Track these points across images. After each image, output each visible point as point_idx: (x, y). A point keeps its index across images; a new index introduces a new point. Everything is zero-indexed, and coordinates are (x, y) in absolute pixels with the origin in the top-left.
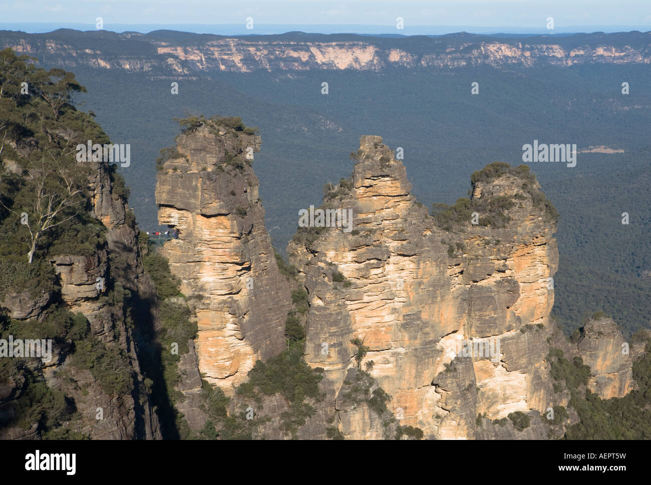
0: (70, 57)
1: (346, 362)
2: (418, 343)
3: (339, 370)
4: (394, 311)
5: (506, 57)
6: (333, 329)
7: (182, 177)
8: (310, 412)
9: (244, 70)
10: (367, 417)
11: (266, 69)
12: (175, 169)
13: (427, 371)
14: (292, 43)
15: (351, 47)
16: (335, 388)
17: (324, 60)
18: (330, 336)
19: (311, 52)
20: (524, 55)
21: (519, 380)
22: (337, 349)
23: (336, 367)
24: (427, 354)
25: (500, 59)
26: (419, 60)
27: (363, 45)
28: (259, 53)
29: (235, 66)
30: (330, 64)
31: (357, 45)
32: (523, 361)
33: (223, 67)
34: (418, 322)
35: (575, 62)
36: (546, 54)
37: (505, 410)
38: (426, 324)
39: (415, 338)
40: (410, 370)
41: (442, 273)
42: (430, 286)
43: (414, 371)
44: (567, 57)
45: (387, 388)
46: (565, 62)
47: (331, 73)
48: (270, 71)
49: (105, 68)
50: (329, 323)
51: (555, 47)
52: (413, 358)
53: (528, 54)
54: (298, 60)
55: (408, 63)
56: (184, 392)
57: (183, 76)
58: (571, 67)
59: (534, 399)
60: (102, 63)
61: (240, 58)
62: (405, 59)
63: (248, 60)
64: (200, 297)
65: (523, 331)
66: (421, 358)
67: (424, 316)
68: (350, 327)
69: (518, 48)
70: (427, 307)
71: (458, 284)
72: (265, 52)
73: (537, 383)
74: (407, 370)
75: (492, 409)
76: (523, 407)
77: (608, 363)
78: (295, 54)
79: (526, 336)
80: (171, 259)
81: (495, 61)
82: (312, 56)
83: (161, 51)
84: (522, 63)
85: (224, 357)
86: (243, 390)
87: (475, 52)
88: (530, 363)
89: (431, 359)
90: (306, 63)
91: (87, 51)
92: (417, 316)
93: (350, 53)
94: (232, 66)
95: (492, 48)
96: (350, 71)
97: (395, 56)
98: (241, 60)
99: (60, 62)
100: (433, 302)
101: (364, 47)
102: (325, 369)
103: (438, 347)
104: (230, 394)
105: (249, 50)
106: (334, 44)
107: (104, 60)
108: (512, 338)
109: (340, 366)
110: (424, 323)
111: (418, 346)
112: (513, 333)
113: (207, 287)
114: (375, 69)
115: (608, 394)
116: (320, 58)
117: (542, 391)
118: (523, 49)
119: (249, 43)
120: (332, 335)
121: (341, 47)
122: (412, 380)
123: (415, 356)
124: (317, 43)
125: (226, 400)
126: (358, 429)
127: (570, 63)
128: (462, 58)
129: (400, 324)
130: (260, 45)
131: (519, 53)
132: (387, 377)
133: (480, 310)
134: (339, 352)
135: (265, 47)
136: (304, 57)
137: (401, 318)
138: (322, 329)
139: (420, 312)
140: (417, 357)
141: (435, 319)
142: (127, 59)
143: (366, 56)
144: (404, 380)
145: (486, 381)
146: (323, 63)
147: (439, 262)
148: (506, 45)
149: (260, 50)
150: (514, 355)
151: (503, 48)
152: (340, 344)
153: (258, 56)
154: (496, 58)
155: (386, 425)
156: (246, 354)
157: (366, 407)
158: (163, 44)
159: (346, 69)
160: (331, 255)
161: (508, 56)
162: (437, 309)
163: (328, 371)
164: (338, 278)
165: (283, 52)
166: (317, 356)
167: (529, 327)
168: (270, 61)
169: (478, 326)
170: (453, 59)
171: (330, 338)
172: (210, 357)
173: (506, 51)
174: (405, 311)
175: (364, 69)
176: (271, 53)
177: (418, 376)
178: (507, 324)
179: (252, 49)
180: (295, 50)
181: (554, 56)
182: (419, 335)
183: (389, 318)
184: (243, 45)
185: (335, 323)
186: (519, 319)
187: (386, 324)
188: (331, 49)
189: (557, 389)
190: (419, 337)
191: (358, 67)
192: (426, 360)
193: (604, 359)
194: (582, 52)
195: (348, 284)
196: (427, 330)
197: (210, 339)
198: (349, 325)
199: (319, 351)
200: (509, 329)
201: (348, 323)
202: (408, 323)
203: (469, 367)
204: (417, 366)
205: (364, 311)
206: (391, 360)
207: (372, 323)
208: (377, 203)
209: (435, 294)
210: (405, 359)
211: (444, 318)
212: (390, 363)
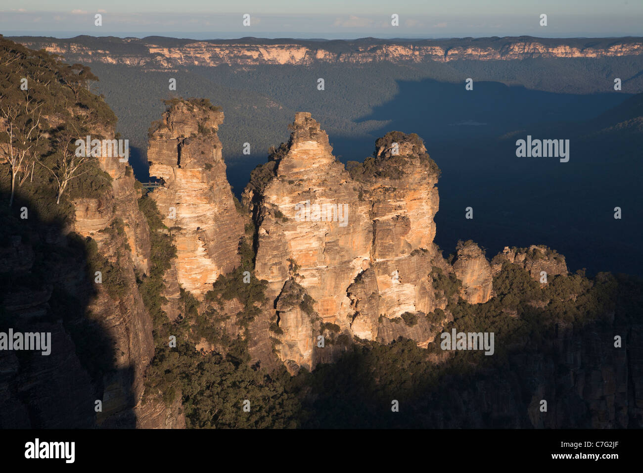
0: (87, 55)
1: (284, 276)
2: (336, 262)
3: (279, 281)
4: (320, 240)
5: (402, 56)
6: (275, 253)
7: (166, 142)
8: (258, 311)
9: (212, 64)
10: (299, 316)
11: (227, 64)
12: (161, 136)
13: (343, 283)
14: (246, 45)
15: (289, 48)
16: (276, 295)
17: (269, 58)
18: (273, 257)
19: (260, 52)
20: (414, 54)
21: (410, 289)
22: (278, 267)
23: (277, 280)
24: (343, 271)
25: (397, 57)
26: (338, 57)
27: (297, 47)
28: (222, 53)
29: (205, 62)
30: (274, 60)
31: (294, 47)
32: (413, 276)
33: (196, 63)
34: (336, 248)
35: (451, 59)
36: (430, 53)
37: (399, 312)
38: (342, 249)
39: (335, 259)
40: (330, 282)
43: (334, 283)
44: (446, 54)
45: (313, 295)
46: (444, 59)
47: (274, 68)
48: (230, 65)
49: (112, 63)
50: (272, 248)
51: (437, 48)
52: (333, 274)
53: (417, 53)
54: (250, 57)
55: (330, 60)
56: (167, 297)
57: (168, 69)
58: (448, 63)
59: (420, 304)
60: (110, 60)
61: (208, 56)
62: (328, 57)
63: (214, 57)
64: (179, 229)
65: (412, 255)
66: (339, 274)
67: (341, 243)
68: (287, 251)
69: (410, 49)
70: (343, 237)
71: (365, 220)
72: (227, 52)
73: (423, 292)
74: (328, 283)
75: (391, 311)
76: (412, 309)
77: (474, 278)
78: (248, 53)
79: (415, 258)
80: (159, 201)
81: (393, 58)
82: (261, 55)
83: (152, 51)
84: (413, 60)
85: (197, 272)
86: (210, 296)
87: (379, 52)
88: (418, 278)
89: (346, 275)
90: (256, 60)
91: (99, 51)
92: (336, 243)
93: (288, 52)
94: (203, 62)
95: (391, 49)
96: (288, 66)
97: (321, 54)
98: (210, 58)
99: (80, 59)
100: (348, 233)
101: (299, 48)
102: (269, 281)
103: (351, 265)
104: (201, 299)
105: (215, 51)
106: (277, 46)
107: (112, 57)
108: (405, 259)
111: (337, 265)
112: (406, 255)
113: (184, 221)
114: (306, 64)
115: (474, 300)
116: (266, 57)
117: (427, 298)
118: (414, 50)
119: (215, 45)
120: (274, 256)
121: (282, 48)
122: (332, 290)
123: (335, 272)
124: (264, 45)
125: (198, 303)
126: (292, 325)
127: (448, 60)
128: (370, 56)
129: (323, 249)
130: (224, 47)
131: (411, 52)
132: (314, 287)
133: (382, 239)
134: (280, 269)
135: (227, 48)
136: (255, 55)
137: (324, 245)
138: (267, 252)
139: (338, 240)
141: (349, 246)
142: (128, 57)
143: (300, 54)
144: (326, 289)
145: (386, 291)
146: (269, 60)
147: (352, 204)
148: (402, 47)
149: (223, 50)
150: (406, 271)
151: (399, 49)
152: (280, 263)
153: (221, 55)
154: (394, 56)
155: (312, 321)
156: (212, 270)
157: (299, 309)
158: (154, 46)
159: (285, 64)
160: (273, 198)
161: (403, 55)
162: (350, 238)
163: (271, 283)
164: (278, 214)
165: (240, 52)
166: (263, 272)
167: (417, 251)
168: (230, 58)
169: (380, 251)
170: (363, 57)
171: (273, 259)
172: (186, 272)
173: (401, 51)
174: (327, 239)
175: (298, 64)
176: (231, 52)
177: (336, 286)
178: (401, 249)
179: (218, 50)
180: (248, 50)
181: (436, 55)
182: (338, 257)
183: (315, 244)
184: (211, 46)
185: (277, 248)
186: (409, 245)
187: (313, 249)
188: (274, 49)
189: (437, 296)
190: (337, 258)
191: (294, 63)
192: (342, 276)
193: (472, 275)
194: (456, 52)
195: (286, 220)
196: (343, 253)
197: (186, 259)
199: (264, 268)
200: (403, 252)
201: (286, 248)
202: (329, 248)
203: (374, 281)
204: (336, 279)
205: (298, 240)
206: (317, 275)
207: (303, 248)
208: (307, 161)
209: (349, 227)
210: (327, 274)
211: (355, 244)
212: (316, 277)
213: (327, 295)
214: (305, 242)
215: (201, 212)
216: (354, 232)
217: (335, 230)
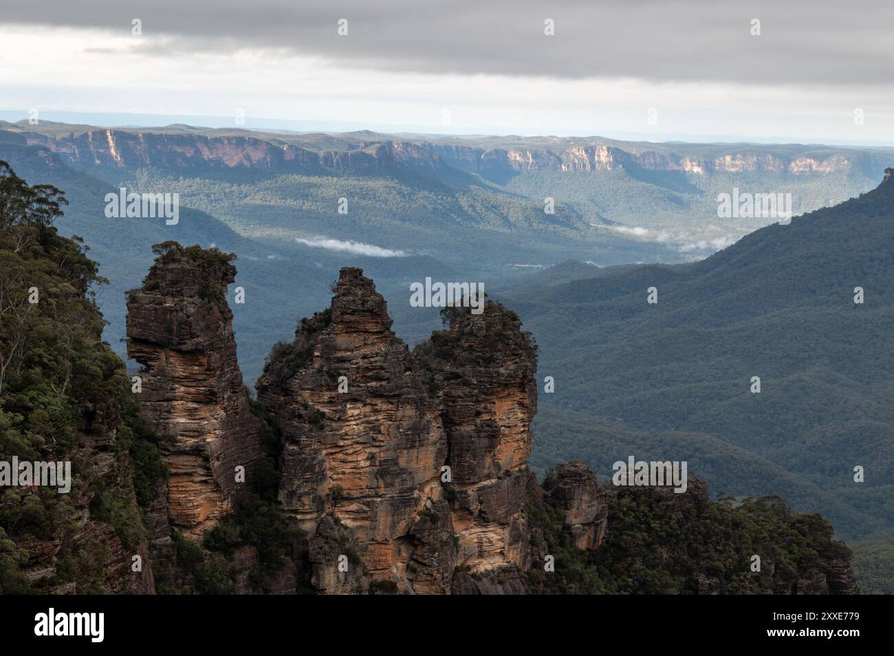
1: (320, 509)
2: (394, 490)
3: (312, 519)
4: (372, 457)
6: (308, 475)
7: (156, 310)
8: (281, 565)
13: (404, 520)
16: (308, 538)
18: (306, 482)
21: (497, 532)
22: (311, 496)
23: (309, 516)
24: (403, 503)
34: (395, 468)
38: (403, 471)
39: (392, 485)
40: (383, 519)
41: (422, 415)
42: (409, 429)
43: (389, 519)
45: (360, 539)
50: (303, 468)
52: (390, 507)
59: (512, 551)
65: (501, 479)
66: (398, 506)
67: (402, 462)
68: (324, 473)
70: (405, 451)
71: (435, 433)
74: (382, 520)
77: (582, 511)
79: (506, 482)
88: (510, 513)
89: (408, 508)
92: (395, 461)
100: (412, 447)
102: (299, 517)
103: (415, 495)
108: (492, 487)
109: (314, 515)
110: (402, 469)
111: (395, 494)
112: (492, 481)
117: (520, 543)
120: (307, 480)
122: (388, 532)
123: (392, 504)
126: (332, 582)
129: (376, 471)
132: (362, 526)
133: (460, 456)
134: (314, 500)
137: (377, 464)
138: (295, 475)
139: (398, 457)
140: (394, 506)
141: (414, 465)
144: (379, 529)
145: (463, 532)
147: (419, 404)
150: (494, 504)
152: (313, 491)
156: (215, 501)
160: (304, 395)
162: (416, 454)
163: (301, 520)
166: (288, 504)
167: (508, 474)
169: (457, 474)
171: (305, 484)
174: (382, 457)
177: (394, 525)
178: (486, 471)
182: (397, 481)
183: (365, 464)
185: (310, 468)
186: (498, 466)
187: (362, 471)
190: (396, 484)
192: (403, 510)
193: (579, 508)
196: (404, 476)
197: (180, 484)
198: (324, 470)
199: (291, 498)
200: (488, 477)
201: (323, 468)
202: (385, 470)
203: (446, 518)
204: (393, 516)
205: (340, 456)
206: (366, 508)
207: (347, 468)
208: (356, 340)
209: (414, 438)
210: (381, 507)
211: (422, 464)
212: (365, 512)
213: (379, 539)
214: (350, 458)
215: (203, 414)
216: (422, 445)
217: (393, 442)
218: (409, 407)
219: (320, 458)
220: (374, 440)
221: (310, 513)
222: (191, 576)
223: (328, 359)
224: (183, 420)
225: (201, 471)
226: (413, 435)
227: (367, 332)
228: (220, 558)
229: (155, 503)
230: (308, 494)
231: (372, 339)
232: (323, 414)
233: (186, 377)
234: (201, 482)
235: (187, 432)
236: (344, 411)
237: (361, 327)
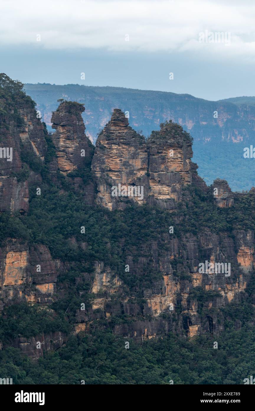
4: (121, 160)
16: (97, 178)
24: (131, 174)
38: (130, 165)
39: (127, 168)
40: (124, 178)
41: (136, 150)
42: (133, 154)
52: (126, 175)
59: (172, 195)
65: (168, 173)
67: (130, 163)
70: (131, 160)
100: (133, 159)
102: (96, 173)
103: (135, 173)
111: (128, 171)
129: (122, 164)
132: (117, 179)
139: (129, 161)
140: (128, 174)
141: (134, 164)
147: (136, 147)
162: (135, 161)
171: (97, 164)
177: (127, 180)
186: (167, 169)
187: (118, 164)
196: (131, 166)
201: (104, 161)
202: (125, 164)
204: (127, 177)
205: (111, 159)
206: (119, 174)
207: (113, 162)
208: (118, 128)
209: (134, 156)
210: (124, 174)
211: (137, 164)
212: (119, 175)
213: (123, 183)
214: (114, 160)
215: (67, 142)
216: (137, 158)
217: (128, 157)
218: (132, 147)
219: (103, 158)
220: (122, 156)
221: (99, 172)
222: (60, 181)
223: (107, 133)
224: (62, 143)
225: (66, 156)
226: (134, 155)
227: (121, 126)
228: (70, 179)
229: (52, 162)
230: (98, 167)
231: (123, 128)
232: (105, 147)
233: (63, 133)
234: (66, 159)
235: (62, 146)
236: (111, 146)
237: (118, 125)
